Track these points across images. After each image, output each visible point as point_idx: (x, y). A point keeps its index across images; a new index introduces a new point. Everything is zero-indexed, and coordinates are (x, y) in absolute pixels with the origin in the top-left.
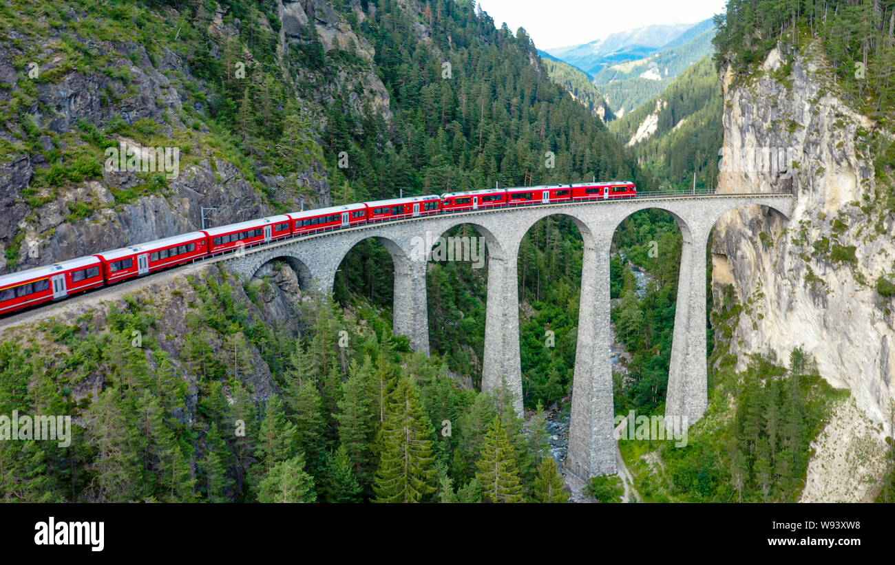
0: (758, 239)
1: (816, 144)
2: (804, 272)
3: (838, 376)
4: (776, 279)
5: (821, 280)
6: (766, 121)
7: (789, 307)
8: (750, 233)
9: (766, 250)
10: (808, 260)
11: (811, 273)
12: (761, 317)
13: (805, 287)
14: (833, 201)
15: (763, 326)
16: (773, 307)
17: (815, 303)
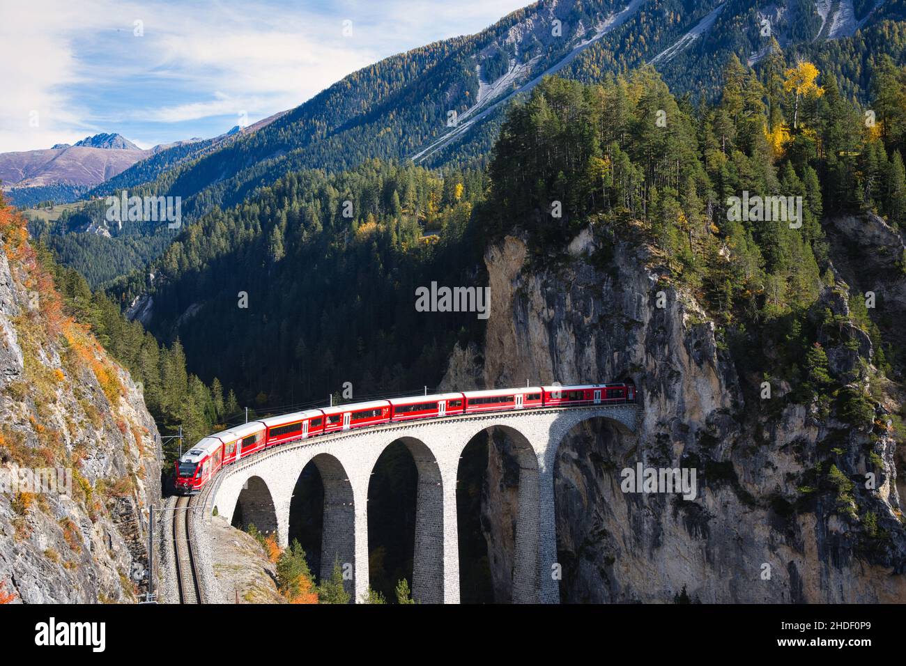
0: (589, 461)
1: (663, 343)
4: (629, 510)
6: (587, 316)
7: (654, 542)
8: (575, 455)
9: (601, 475)
12: (610, 562)
13: (675, 514)
14: (696, 409)
15: (615, 573)
16: (629, 545)
17: (691, 534)
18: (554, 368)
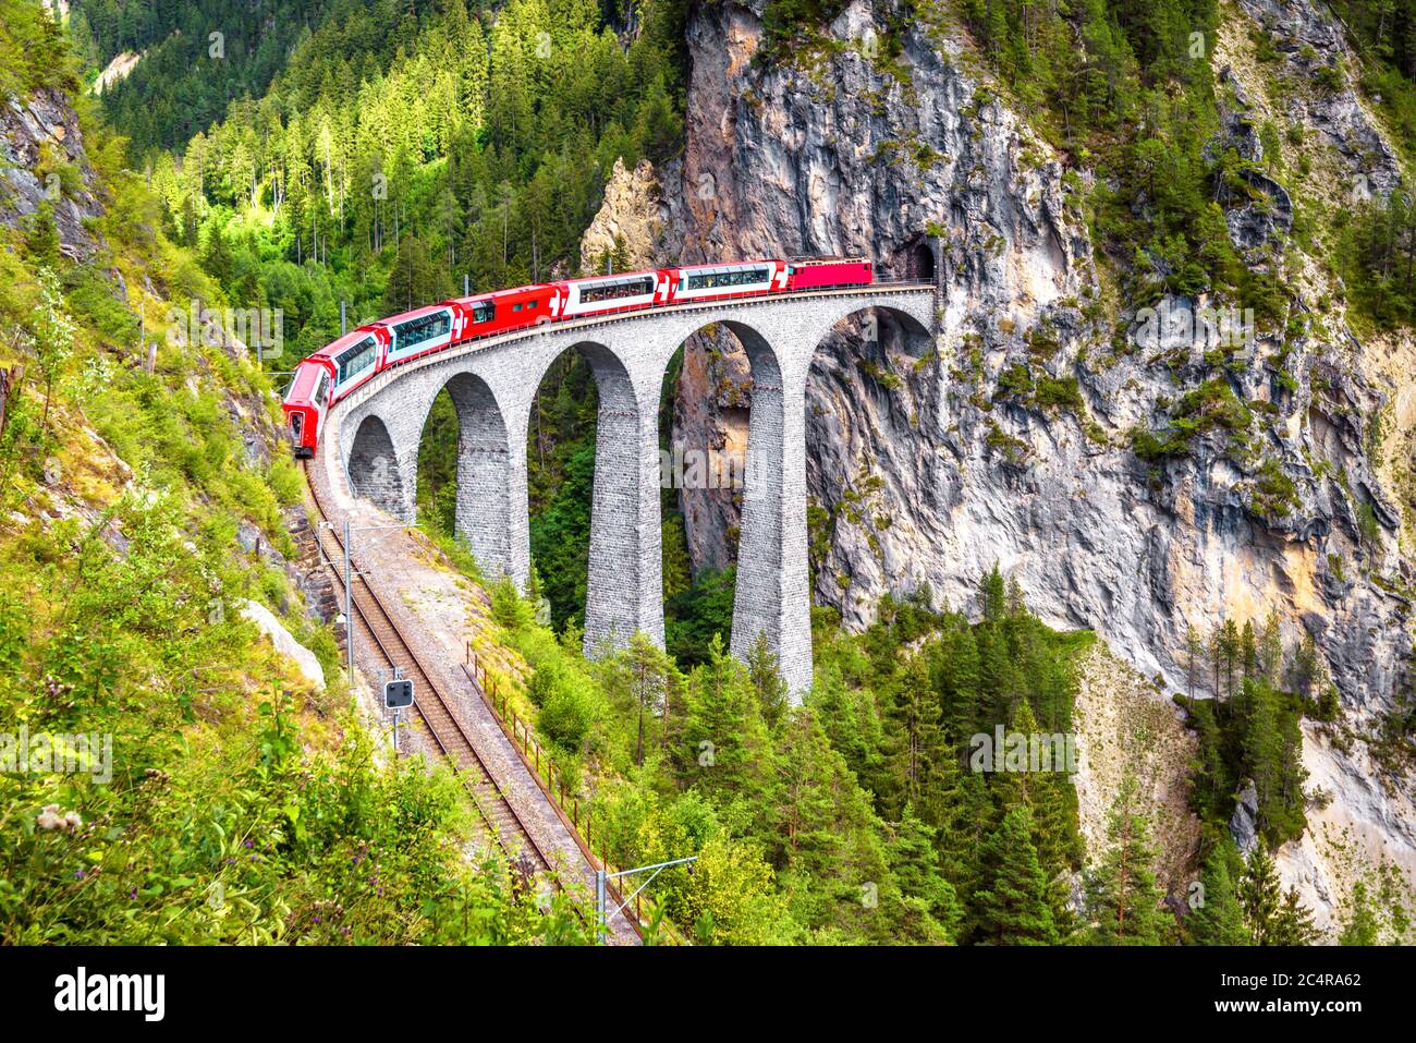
1: (980, 192)
2: (980, 430)
3: (1062, 610)
5: (1020, 443)
6: (860, 143)
7: (954, 497)
8: (832, 364)
10: (988, 408)
11: (996, 432)
12: (884, 523)
13: (987, 457)
14: (1024, 298)
15: (890, 540)
16: (913, 501)
17: (1009, 485)
18: (802, 224)
